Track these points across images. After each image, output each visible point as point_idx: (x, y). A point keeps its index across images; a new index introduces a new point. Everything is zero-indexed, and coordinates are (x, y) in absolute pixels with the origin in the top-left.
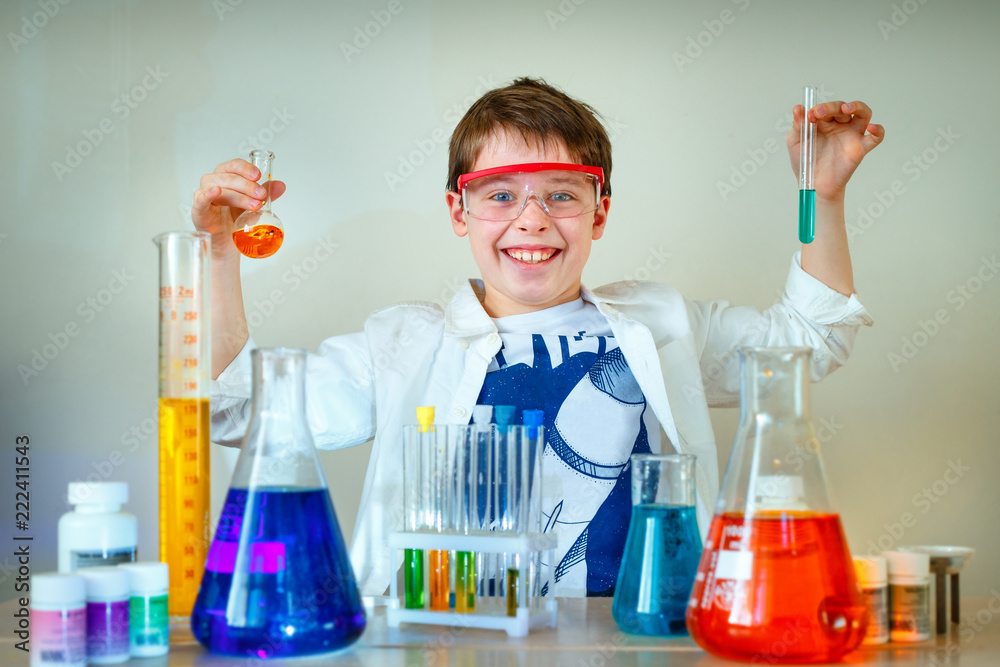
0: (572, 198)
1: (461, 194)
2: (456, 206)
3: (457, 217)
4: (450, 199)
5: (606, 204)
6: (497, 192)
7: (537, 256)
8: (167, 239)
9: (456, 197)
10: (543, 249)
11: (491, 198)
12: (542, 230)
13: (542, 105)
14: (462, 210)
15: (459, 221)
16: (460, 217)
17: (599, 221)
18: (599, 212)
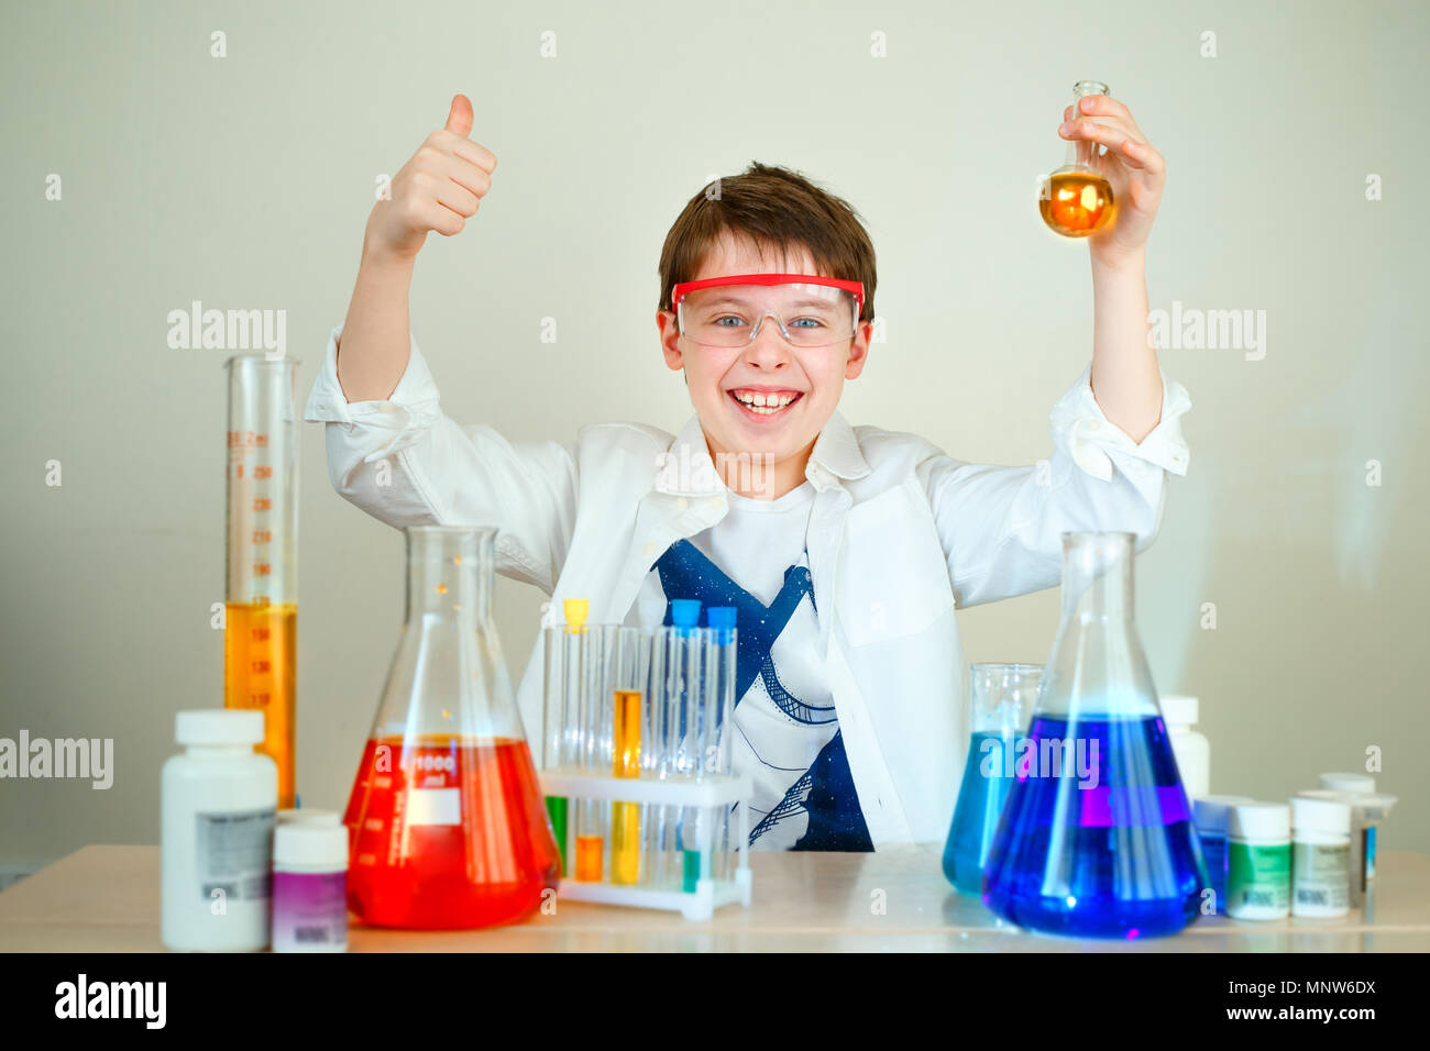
0: (820, 325)
1: (676, 313)
2: (669, 329)
3: (670, 344)
4: (662, 321)
5: (867, 332)
6: (722, 315)
7: (773, 400)
8: (240, 365)
9: (670, 317)
10: (782, 392)
11: (715, 322)
12: (779, 366)
13: (784, 204)
14: (677, 334)
15: (673, 349)
16: (673, 345)
17: (857, 355)
18: (857, 342)
